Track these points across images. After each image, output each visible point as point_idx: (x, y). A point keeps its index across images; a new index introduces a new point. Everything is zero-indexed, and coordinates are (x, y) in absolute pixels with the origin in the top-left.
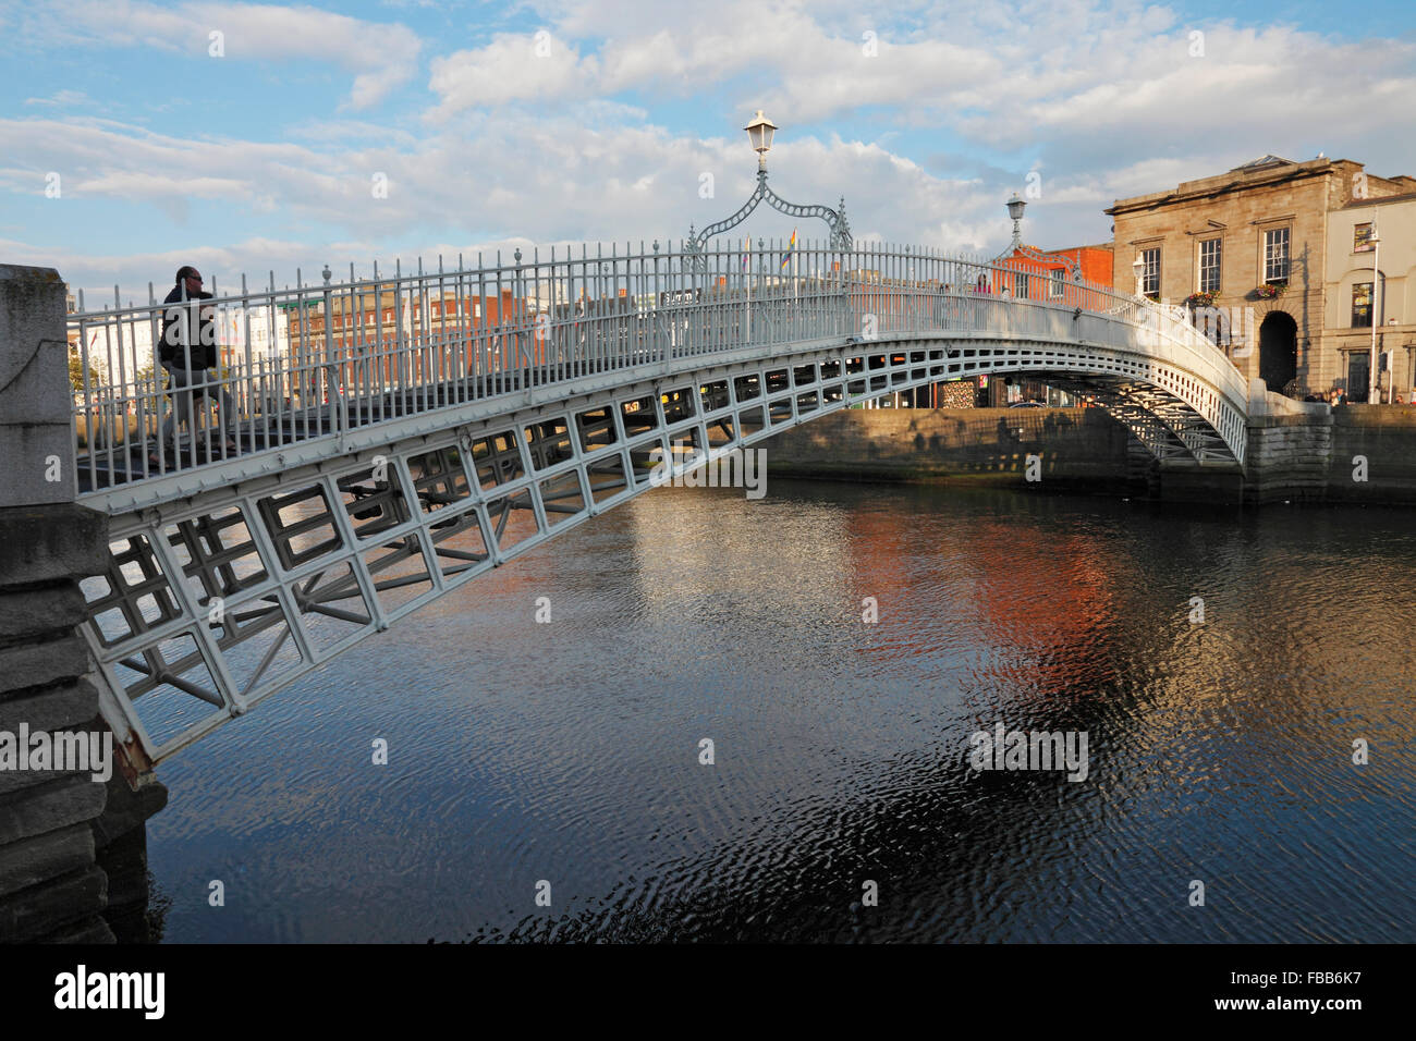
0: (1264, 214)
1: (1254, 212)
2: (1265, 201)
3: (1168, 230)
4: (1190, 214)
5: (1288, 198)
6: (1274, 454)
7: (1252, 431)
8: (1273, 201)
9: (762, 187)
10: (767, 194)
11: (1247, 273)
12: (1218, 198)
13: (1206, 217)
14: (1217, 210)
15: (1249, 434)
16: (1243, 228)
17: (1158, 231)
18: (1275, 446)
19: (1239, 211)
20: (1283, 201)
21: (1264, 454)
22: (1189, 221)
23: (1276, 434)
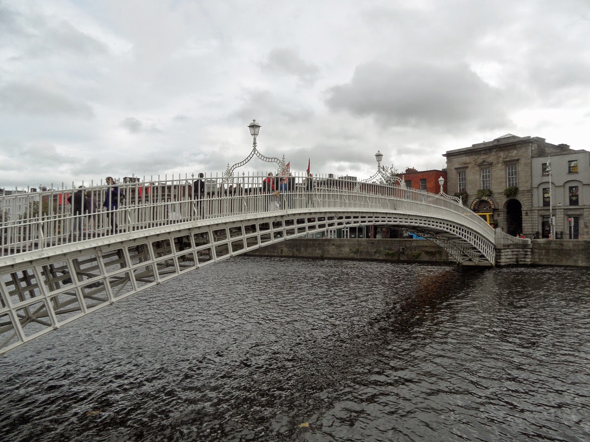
0: (506, 158)
1: (502, 157)
2: (506, 153)
3: (469, 163)
4: (476, 157)
5: (515, 152)
6: (507, 260)
7: (497, 251)
8: (510, 153)
9: (255, 150)
10: (256, 152)
11: (501, 182)
12: (487, 151)
13: (484, 158)
14: (488, 156)
15: (496, 252)
16: (498, 164)
17: (465, 164)
18: (508, 257)
19: (496, 157)
20: (514, 154)
21: (503, 260)
22: (477, 160)
23: (507, 252)
